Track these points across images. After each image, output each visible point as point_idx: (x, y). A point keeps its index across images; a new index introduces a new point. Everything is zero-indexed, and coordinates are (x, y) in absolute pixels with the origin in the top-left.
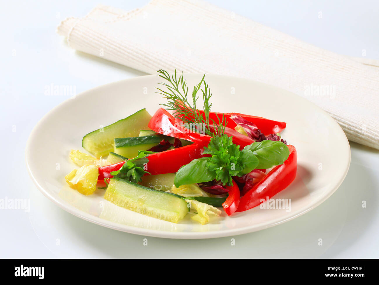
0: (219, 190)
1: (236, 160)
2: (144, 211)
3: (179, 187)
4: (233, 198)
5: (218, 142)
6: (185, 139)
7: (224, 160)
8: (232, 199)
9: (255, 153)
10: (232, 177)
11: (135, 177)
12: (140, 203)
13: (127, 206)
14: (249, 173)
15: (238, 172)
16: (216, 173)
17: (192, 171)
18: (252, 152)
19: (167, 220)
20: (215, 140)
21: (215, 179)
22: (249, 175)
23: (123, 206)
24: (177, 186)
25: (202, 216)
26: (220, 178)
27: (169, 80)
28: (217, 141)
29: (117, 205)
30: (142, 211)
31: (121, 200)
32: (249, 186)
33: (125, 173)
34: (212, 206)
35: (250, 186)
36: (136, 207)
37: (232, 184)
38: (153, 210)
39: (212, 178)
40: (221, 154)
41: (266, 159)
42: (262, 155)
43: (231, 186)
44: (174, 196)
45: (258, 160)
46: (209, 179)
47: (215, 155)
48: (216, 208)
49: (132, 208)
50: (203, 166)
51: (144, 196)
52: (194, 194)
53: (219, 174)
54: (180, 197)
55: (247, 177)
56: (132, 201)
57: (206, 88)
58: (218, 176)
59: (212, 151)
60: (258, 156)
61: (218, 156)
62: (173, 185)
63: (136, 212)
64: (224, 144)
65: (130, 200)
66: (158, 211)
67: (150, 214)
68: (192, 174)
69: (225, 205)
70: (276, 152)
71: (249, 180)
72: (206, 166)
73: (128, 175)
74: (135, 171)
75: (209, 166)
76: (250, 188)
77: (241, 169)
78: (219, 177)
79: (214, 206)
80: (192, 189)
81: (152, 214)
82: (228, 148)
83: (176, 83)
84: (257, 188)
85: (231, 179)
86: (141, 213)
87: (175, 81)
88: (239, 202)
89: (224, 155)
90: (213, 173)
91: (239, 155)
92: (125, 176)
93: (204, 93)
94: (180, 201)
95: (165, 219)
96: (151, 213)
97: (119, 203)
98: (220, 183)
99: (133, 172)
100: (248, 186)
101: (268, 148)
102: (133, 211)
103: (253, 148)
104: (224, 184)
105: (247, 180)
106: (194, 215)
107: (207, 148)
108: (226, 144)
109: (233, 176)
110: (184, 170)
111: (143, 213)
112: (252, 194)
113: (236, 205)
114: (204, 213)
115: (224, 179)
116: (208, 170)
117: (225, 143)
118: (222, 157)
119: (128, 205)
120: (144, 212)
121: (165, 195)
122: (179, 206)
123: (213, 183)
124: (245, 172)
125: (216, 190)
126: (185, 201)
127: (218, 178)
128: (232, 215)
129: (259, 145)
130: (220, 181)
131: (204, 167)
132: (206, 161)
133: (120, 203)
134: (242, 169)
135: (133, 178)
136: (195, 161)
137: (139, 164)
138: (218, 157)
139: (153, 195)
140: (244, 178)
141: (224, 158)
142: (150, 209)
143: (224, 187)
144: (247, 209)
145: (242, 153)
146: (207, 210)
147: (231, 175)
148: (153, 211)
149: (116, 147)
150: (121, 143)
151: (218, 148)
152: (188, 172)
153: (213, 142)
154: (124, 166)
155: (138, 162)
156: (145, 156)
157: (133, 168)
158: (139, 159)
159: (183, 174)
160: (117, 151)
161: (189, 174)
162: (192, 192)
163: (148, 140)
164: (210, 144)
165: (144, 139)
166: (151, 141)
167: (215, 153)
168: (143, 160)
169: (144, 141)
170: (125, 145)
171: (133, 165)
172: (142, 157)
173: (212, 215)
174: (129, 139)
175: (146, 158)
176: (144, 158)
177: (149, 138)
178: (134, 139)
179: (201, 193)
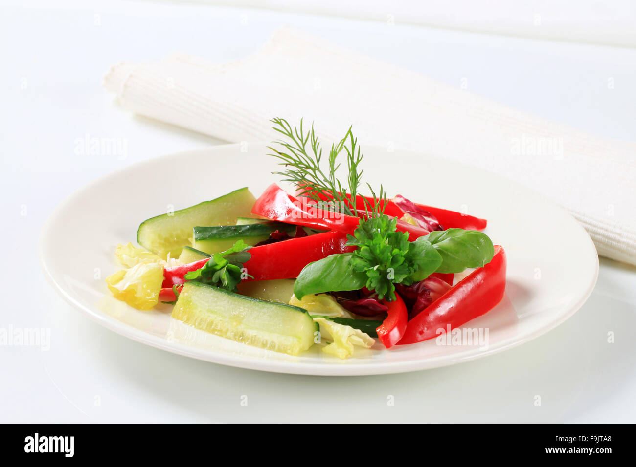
0: (371, 308)
1: (402, 256)
2: (240, 336)
3: (302, 299)
4: (395, 320)
5: (372, 228)
6: (314, 223)
7: (381, 257)
8: (393, 320)
9: (435, 246)
10: (395, 285)
11: (226, 282)
12: (234, 324)
13: (211, 328)
14: (423, 279)
15: (405, 276)
16: (366, 275)
17: (325, 271)
18: (430, 244)
19: (279, 350)
20: (367, 225)
21: (365, 287)
22: (424, 283)
23: (204, 328)
24: (299, 296)
25: (341, 345)
26: (373, 285)
27: (291, 135)
28: (370, 226)
30: (237, 337)
31: (201, 319)
32: (423, 302)
33: (210, 276)
34: (359, 331)
35: (426, 303)
36: (227, 330)
37: (394, 297)
38: (255, 334)
39: (360, 285)
40: (376, 244)
41: (455, 257)
42: (447, 250)
43: (393, 300)
44: (294, 310)
45: (441, 257)
46: (353, 285)
47: (366, 247)
48: (366, 334)
49: (220, 331)
50: (345, 264)
51: (241, 310)
52: (327, 312)
53: (373, 278)
54: (304, 311)
55: (421, 287)
56: (221, 320)
57: (353, 145)
58: (371, 282)
59: (360, 241)
60: (440, 251)
61: (371, 248)
62: (292, 295)
63: (227, 338)
64: (382, 230)
65: (216, 318)
66: (265, 336)
67: (249, 340)
68: (326, 276)
69: (381, 331)
70: (472, 245)
71: (424, 291)
72: (350, 264)
73: (214, 279)
74: (227, 272)
75: (355, 264)
76: (426, 306)
77: (410, 273)
78: (372, 284)
79: (363, 331)
80: (324, 304)
81: (253, 341)
82: (389, 236)
83: (302, 140)
84: (437, 305)
85: (394, 288)
86: (235, 339)
87: (301, 138)
88: (406, 327)
89: (381, 247)
90: (362, 276)
91: (408, 248)
92: (210, 281)
93: (349, 154)
94: (303, 316)
95: (276, 348)
96: (252, 340)
97: (197, 324)
98: (373, 296)
99: (224, 275)
100: (422, 303)
101: (458, 238)
102: (220, 336)
103: (433, 239)
104: (381, 297)
105: (420, 292)
106: (324, 346)
107: (352, 237)
108: (386, 231)
109: (397, 282)
110: (310, 271)
111: (239, 340)
112: (428, 315)
113: (400, 331)
114: (344, 340)
115: (381, 288)
116: (354, 271)
117: (385, 229)
118: (378, 251)
119: (213, 327)
120: (241, 337)
121: (278, 308)
122: (302, 327)
123: (362, 293)
124: (416, 278)
125: (365, 307)
126: (312, 319)
127: (370, 286)
128: (391, 348)
129: (443, 234)
130: (373, 291)
131: (346, 266)
132: (351, 256)
133: (200, 324)
134: (413, 271)
135: (224, 285)
136: (331, 257)
137: (234, 261)
138: (372, 251)
139: (257, 308)
140: (416, 287)
141: (382, 252)
142: (251, 333)
143: (381, 302)
144: (419, 340)
145: (413, 246)
146: (350, 336)
147: (393, 281)
148: (256, 336)
149: (196, 240)
150: (204, 233)
151: (371, 237)
152: (320, 273)
153: (363, 226)
154: (208, 264)
155: (232, 257)
156: (245, 248)
157: (224, 267)
158: (235, 253)
159: (310, 275)
160: (197, 246)
161: (320, 276)
162: (324, 309)
163: (250, 231)
164: (357, 230)
165: (243, 229)
166: (255, 233)
167: (366, 244)
168: (242, 255)
169: (243, 232)
170: (212, 237)
171: (224, 262)
172: (241, 250)
173: (357, 347)
174: (218, 228)
175: (248, 251)
176: (243, 252)
177: (253, 228)
178: (227, 229)
179: (340, 312)
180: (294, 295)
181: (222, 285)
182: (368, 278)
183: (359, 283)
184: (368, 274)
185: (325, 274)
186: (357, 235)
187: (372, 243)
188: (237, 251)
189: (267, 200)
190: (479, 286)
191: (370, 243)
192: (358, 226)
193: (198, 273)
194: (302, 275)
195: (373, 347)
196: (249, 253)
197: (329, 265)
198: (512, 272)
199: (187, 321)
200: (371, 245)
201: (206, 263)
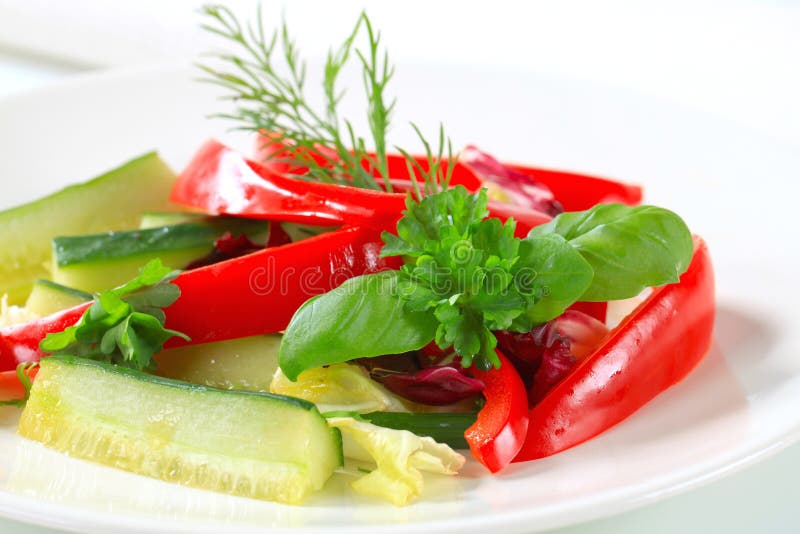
0: (447, 386)
2: (171, 469)
3: (299, 377)
4: (503, 408)
5: (433, 214)
6: (308, 214)
8: (500, 411)
9: (574, 244)
10: (497, 333)
11: (130, 352)
12: (157, 442)
13: (107, 454)
14: (554, 317)
15: (516, 314)
16: (435, 317)
17: (344, 315)
18: (564, 240)
19: (260, 496)
20: (423, 209)
21: (434, 342)
22: (556, 325)
23: (91, 455)
24: (292, 372)
25: (394, 474)
26: (449, 338)
28: (429, 212)
29: (67, 454)
30: (164, 472)
31: (83, 437)
32: (557, 365)
33: (95, 340)
34: (430, 440)
35: (564, 368)
36: (142, 458)
37: (495, 361)
38: (203, 463)
39: (422, 339)
41: (617, 265)
42: (599, 250)
43: (493, 367)
44: (285, 404)
45: (591, 268)
46: (407, 341)
47: (426, 257)
48: (444, 446)
49: (126, 459)
50: (385, 298)
51: (168, 412)
52: (353, 402)
53: (448, 322)
54: (307, 405)
55: (551, 334)
56: (126, 437)
58: (445, 332)
59: (412, 245)
60: (587, 254)
61: (439, 258)
62: (274, 371)
63: (141, 473)
64: (456, 219)
65: (115, 432)
66: (225, 465)
67: (192, 477)
68: (348, 325)
69: (475, 435)
70: (652, 237)
71: (558, 343)
72: (395, 296)
73: (105, 347)
74: (132, 331)
76: (563, 375)
77: (527, 304)
78: (447, 336)
79: (439, 440)
80: (345, 385)
81: (201, 478)
82: (473, 230)
84: (587, 370)
85: (493, 341)
86: (161, 477)
88: (527, 423)
90: (424, 319)
91: (516, 253)
92: (96, 351)
93: (366, 66)
94: (306, 418)
95: (253, 490)
96: (197, 475)
97: (74, 447)
98: (449, 360)
99: (124, 336)
100: (554, 368)
101: (620, 224)
102: (128, 470)
103: (566, 230)
104: (466, 363)
105: (549, 344)
106: (357, 479)
107: (393, 236)
108: (465, 218)
109: (500, 328)
110: (313, 316)
111: (169, 477)
112: (572, 392)
113: (516, 433)
114: (401, 464)
115: (466, 342)
116: (406, 310)
117: (461, 215)
119: (109, 452)
120: (173, 471)
121: (249, 403)
122: (306, 439)
123: (426, 357)
124: (539, 314)
125: (434, 386)
126: (326, 422)
127: (443, 339)
128: (502, 471)
129: (586, 218)
130: (451, 350)
131: (387, 300)
132: (396, 278)
133: (81, 446)
134: (531, 301)
135: (126, 358)
136: (353, 283)
137: (146, 304)
138: (440, 262)
139: (203, 406)
140: (539, 336)
142: (193, 459)
143: (466, 373)
144: (556, 448)
145: (527, 248)
146: (413, 453)
147: (492, 327)
148: (204, 466)
149: (61, 264)
150: (76, 250)
151: (433, 234)
152: (332, 320)
153: (414, 212)
154: (88, 316)
155: (139, 297)
156: (167, 276)
157: (122, 319)
158: (145, 288)
159: (313, 326)
160: (61, 277)
161: (335, 327)
162: (347, 396)
163: (171, 239)
164: (403, 222)
165: (157, 235)
166: (184, 242)
167: (427, 249)
168: (160, 291)
169: (157, 242)
170: (93, 258)
171: (123, 308)
172: (157, 282)
173: (429, 474)
174: (104, 237)
175: (172, 282)
176: (162, 284)
177: (177, 232)
178: (122, 237)
179: (382, 400)
180: (279, 371)
181: (122, 357)
182: (440, 323)
183: (417, 336)
184: (438, 314)
185: (346, 320)
186: (403, 232)
187: (438, 246)
188: (148, 283)
189: (201, 172)
190: (667, 322)
191: (433, 247)
192: (403, 212)
193: (68, 336)
194: (295, 327)
195: (463, 473)
196: (175, 286)
197: (352, 301)
198: (726, 287)
199: (53, 442)
200: (437, 250)
201: (86, 313)
